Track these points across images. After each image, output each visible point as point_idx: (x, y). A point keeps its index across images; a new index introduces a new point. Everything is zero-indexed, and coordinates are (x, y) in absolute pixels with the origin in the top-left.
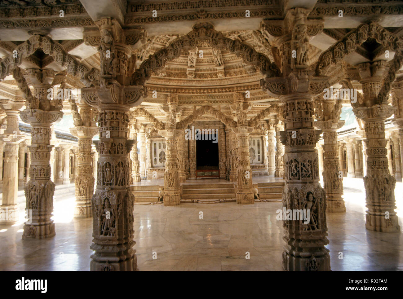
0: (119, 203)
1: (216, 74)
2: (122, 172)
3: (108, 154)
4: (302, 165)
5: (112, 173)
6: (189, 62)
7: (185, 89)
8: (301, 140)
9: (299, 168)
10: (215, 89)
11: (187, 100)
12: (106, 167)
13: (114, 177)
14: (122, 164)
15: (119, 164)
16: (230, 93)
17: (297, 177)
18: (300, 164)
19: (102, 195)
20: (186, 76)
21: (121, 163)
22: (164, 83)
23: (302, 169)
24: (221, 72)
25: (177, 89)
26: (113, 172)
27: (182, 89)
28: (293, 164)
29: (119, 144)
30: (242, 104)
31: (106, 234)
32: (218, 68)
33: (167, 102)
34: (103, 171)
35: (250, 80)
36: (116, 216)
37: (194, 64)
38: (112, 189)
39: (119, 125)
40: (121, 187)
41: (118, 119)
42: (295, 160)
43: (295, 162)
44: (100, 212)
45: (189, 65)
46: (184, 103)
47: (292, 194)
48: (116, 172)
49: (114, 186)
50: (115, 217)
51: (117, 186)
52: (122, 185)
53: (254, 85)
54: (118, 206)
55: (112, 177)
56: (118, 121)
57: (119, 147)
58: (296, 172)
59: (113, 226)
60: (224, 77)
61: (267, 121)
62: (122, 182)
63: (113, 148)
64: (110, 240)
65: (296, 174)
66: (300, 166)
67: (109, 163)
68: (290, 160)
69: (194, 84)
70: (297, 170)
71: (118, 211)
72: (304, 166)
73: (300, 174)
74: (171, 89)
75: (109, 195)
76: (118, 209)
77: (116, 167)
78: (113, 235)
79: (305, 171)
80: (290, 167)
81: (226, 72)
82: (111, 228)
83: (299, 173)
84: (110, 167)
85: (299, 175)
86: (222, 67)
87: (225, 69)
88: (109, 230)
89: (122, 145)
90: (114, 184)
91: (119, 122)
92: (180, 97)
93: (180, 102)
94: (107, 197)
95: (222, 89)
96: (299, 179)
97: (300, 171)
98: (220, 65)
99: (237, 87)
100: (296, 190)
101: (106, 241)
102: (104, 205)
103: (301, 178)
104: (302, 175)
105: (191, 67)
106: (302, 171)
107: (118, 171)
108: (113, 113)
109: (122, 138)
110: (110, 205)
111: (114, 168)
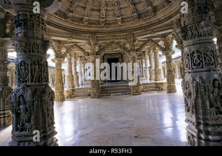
0: (34, 99)
1: (117, 23)
2: (37, 69)
3: (23, 53)
4: (204, 54)
5: (26, 71)
6: (101, 15)
7: (100, 32)
8: (202, 32)
9: (201, 57)
10: (116, 32)
11: (101, 38)
12: (21, 65)
13: (30, 74)
14: (38, 62)
15: (34, 63)
16: (125, 34)
17: (201, 66)
18: (203, 54)
19: (17, 92)
20: (100, 25)
21: (36, 61)
22: (87, 29)
23: (205, 58)
24: (120, 21)
25: (95, 32)
26: (28, 70)
27: (98, 32)
28: (195, 55)
29: (34, 44)
30: (132, 39)
31: (22, 130)
32: (118, 18)
33: (90, 40)
34: (18, 69)
35: (137, 25)
36: (32, 112)
37: (104, 17)
38: (28, 86)
39: (33, 26)
40: (37, 83)
41: (32, 21)
42: (197, 51)
43: (197, 53)
44: (16, 109)
45: (101, 17)
46: (99, 40)
47: (197, 82)
48: (32, 70)
49: (29, 83)
50: (30, 113)
51: (33, 83)
52: (39, 82)
53: (139, 28)
54: (34, 102)
55: (28, 74)
56: (32, 22)
57: (33, 46)
58: (199, 61)
59: (29, 122)
60: (121, 24)
61: (144, 52)
62: (39, 79)
63: (28, 47)
64: (26, 136)
65: (199, 64)
66: (203, 56)
67: (24, 61)
68: (192, 51)
69: (105, 29)
70: (200, 60)
71: (34, 107)
72: (207, 56)
73: (204, 63)
74: (91, 32)
75: (24, 91)
76: (33, 105)
77: (31, 64)
78: (29, 131)
79: (208, 60)
80: (191, 58)
81: (123, 20)
82: (27, 124)
83: (202, 63)
84: (25, 65)
85: (202, 64)
86: (120, 18)
87: (122, 19)
88: (25, 126)
89: (37, 45)
90: (30, 81)
91: (33, 24)
92: (97, 37)
93: (97, 40)
94: (21, 94)
95: (121, 31)
96: (203, 68)
97: (203, 60)
98: (119, 17)
99: (129, 30)
100: (201, 78)
101: (22, 138)
102: (19, 102)
103: (204, 66)
104: (205, 64)
105: (102, 18)
106: (205, 60)
107: (33, 68)
108: (26, 15)
109: (37, 38)
110: (25, 101)
111: (29, 66)
